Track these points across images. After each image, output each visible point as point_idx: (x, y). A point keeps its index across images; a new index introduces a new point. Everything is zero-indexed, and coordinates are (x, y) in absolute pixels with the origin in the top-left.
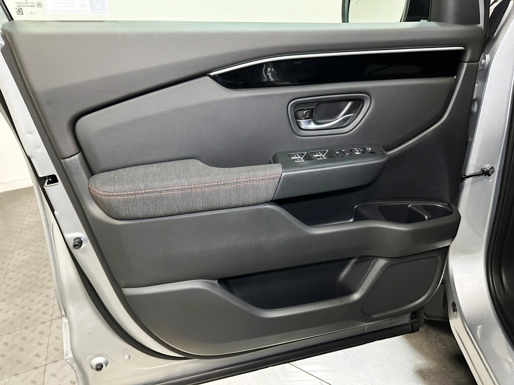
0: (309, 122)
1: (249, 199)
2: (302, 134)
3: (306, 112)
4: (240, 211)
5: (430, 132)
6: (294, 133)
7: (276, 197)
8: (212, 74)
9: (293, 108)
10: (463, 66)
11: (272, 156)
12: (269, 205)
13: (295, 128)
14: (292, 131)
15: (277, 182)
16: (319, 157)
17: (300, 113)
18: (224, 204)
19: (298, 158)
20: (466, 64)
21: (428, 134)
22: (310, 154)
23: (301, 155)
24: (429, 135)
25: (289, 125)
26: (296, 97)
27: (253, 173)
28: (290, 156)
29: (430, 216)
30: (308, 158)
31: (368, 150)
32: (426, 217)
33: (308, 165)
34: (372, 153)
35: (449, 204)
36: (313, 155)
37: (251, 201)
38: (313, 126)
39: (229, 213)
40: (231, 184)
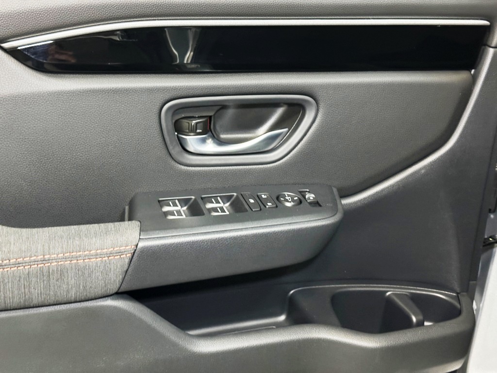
0: (204, 141)
1: (68, 291)
2: (188, 162)
3: (197, 123)
4: (51, 313)
5: (424, 167)
6: (173, 158)
7: (124, 288)
8: (6, 45)
9: (170, 114)
10: (487, 53)
11: (128, 200)
12: (113, 299)
13: (176, 150)
14: (168, 155)
15: (127, 261)
16: (215, 210)
17: (185, 123)
18: (16, 301)
19: (176, 210)
20: (491, 51)
21: (421, 169)
22: (200, 201)
23: (184, 202)
24: (423, 171)
25: (162, 145)
26: (176, 96)
27: (78, 243)
28: (161, 204)
29: (421, 317)
30: (195, 210)
31: (309, 198)
32: (414, 319)
33: (192, 227)
34: (316, 204)
35: (458, 293)
36: (205, 204)
37: (72, 295)
38: (210, 146)
39: (28, 316)
40: (30, 264)
